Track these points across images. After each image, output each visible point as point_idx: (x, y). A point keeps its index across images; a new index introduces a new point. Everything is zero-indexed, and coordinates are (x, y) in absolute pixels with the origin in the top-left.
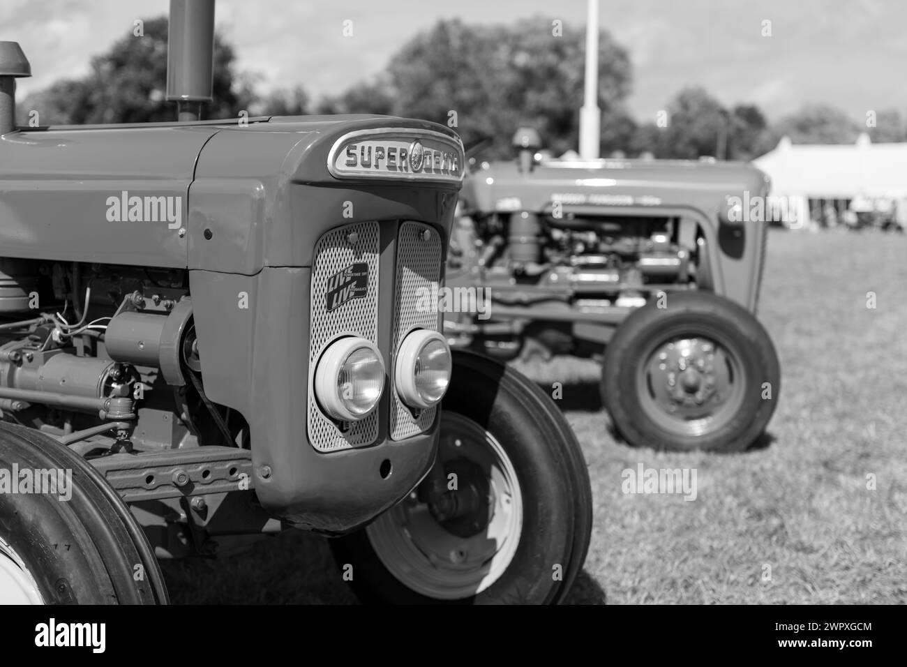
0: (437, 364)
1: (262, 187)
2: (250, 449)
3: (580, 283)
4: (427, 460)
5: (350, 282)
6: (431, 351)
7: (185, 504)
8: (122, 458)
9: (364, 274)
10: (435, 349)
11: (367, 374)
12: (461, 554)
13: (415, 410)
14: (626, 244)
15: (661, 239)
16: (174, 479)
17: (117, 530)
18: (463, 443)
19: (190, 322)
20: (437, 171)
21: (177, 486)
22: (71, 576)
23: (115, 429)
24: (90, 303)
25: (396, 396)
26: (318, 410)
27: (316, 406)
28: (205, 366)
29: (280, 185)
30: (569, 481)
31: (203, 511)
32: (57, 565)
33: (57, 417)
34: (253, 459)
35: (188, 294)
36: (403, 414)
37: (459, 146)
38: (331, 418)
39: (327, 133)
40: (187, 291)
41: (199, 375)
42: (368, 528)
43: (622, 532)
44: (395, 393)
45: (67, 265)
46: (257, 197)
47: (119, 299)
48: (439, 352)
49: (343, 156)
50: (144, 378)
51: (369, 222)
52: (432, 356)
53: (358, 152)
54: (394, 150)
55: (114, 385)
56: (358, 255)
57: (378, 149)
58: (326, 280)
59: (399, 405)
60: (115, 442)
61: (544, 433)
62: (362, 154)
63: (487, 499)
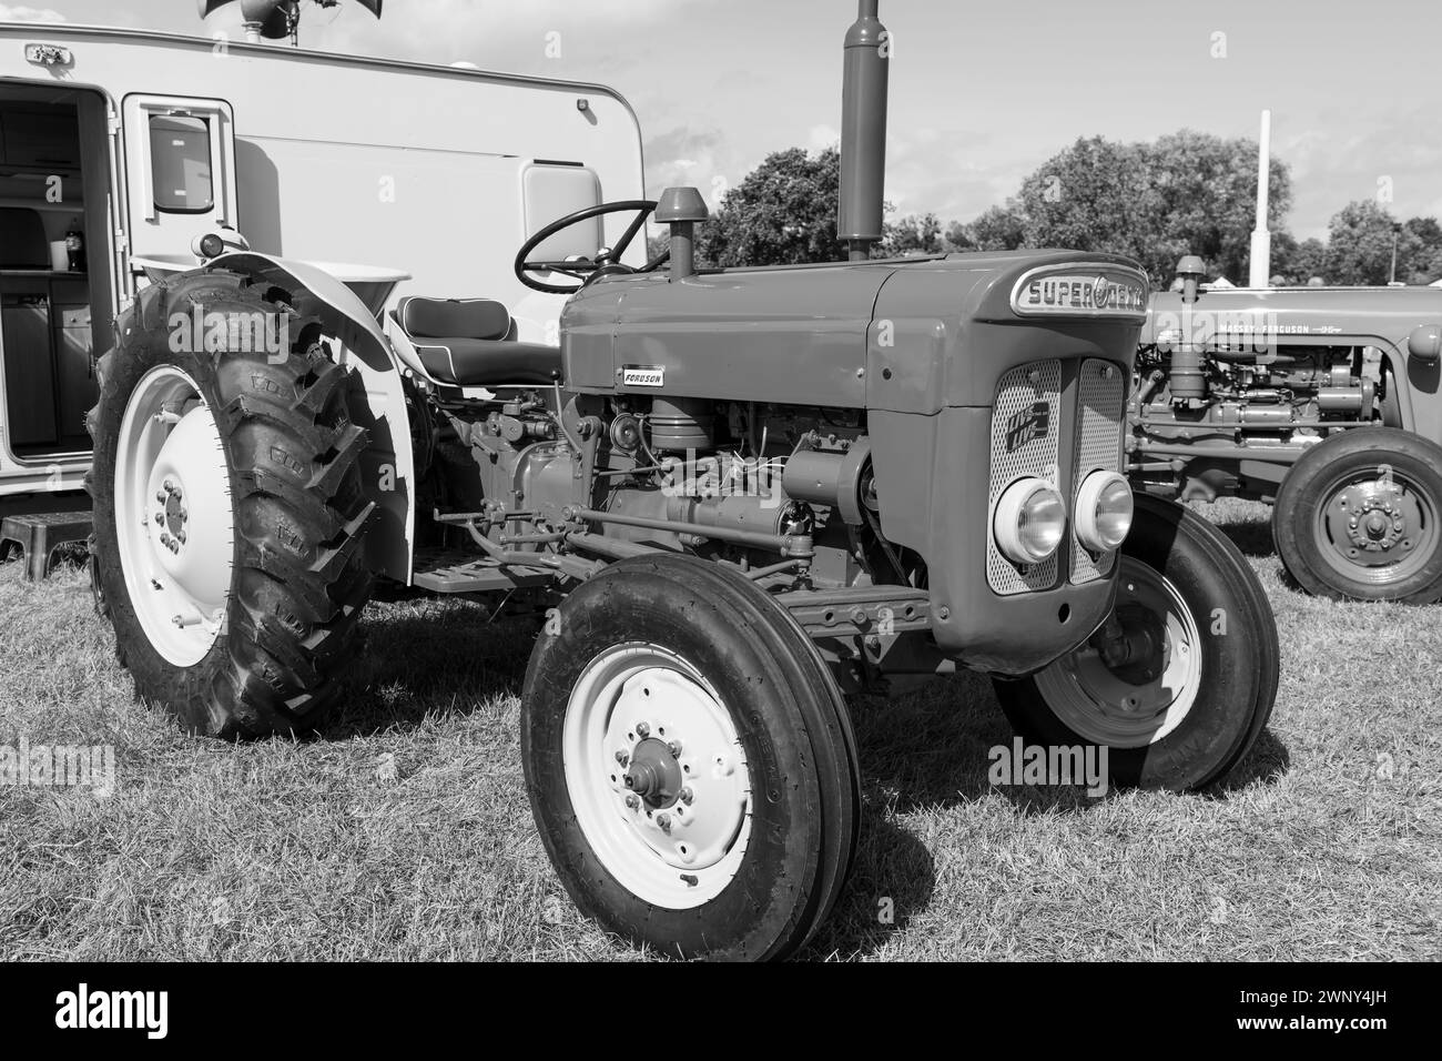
0: (1118, 507)
1: (943, 326)
2: (927, 589)
3: (1247, 419)
4: (1104, 606)
5: (1031, 422)
6: (1112, 493)
7: (858, 641)
8: (803, 595)
9: (1045, 413)
10: (1116, 491)
11: (1047, 516)
12: (1133, 702)
13: (1094, 554)
14: (1300, 377)
15: (1341, 371)
16: (852, 617)
17: (806, 666)
18: (1136, 588)
19: (868, 460)
20: (1122, 306)
21: (856, 624)
22: (763, 708)
23: (797, 567)
24: (767, 442)
25: (1076, 539)
26: (997, 552)
27: (995, 548)
28: (882, 505)
29: (961, 323)
30: (1255, 632)
31: (877, 649)
32: (750, 697)
33: (733, 552)
34: (931, 599)
35: (866, 433)
36: (1082, 558)
37: (1144, 279)
38: (1009, 560)
39: (1010, 270)
40: (863, 431)
41: (876, 514)
42: (1036, 676)
43: (1300, 686)
44: (1074, 535)
45: (743, 405)
46: (938, 336)
47: (794, 438)
48: (1120, 494)
49: (1027, 293)
50: (818, 517)
51: (1051, 360)
52: (1113, 498)
53: (1041, 288)
54: (1078, 285)
55: (790, 522)
56: (1039, 394)
57: (1062, 285)
58: (1007, 420)
59: (1079, 547)
60: (796, 578)
61: (1228, 580)
62: (1046, 291)
63: (1163, 647)
